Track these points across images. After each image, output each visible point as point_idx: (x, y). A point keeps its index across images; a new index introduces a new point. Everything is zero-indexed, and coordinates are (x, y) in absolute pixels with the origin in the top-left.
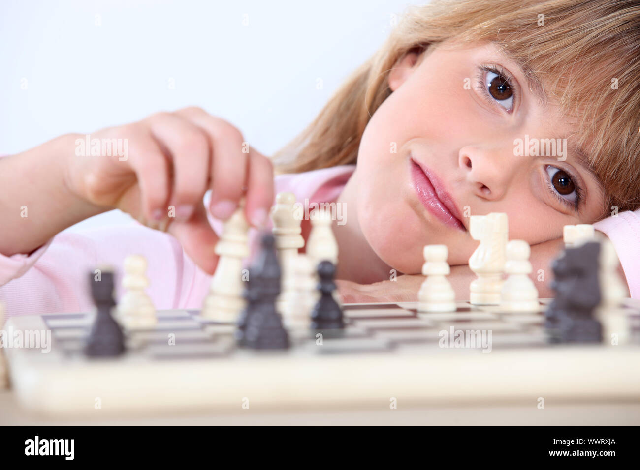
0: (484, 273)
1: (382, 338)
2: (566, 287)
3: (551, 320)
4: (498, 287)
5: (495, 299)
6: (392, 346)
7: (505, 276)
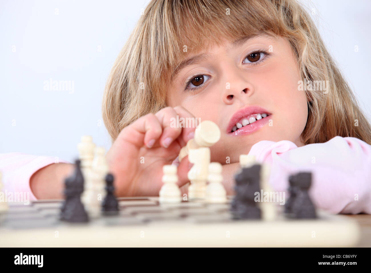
0: (197, 181)
1: (140, 217)
2: (243, 189)
3: (234, 207)
4: (204, 188)
5: (202, 196)
6: (146, 222)
7: (208, 183)
